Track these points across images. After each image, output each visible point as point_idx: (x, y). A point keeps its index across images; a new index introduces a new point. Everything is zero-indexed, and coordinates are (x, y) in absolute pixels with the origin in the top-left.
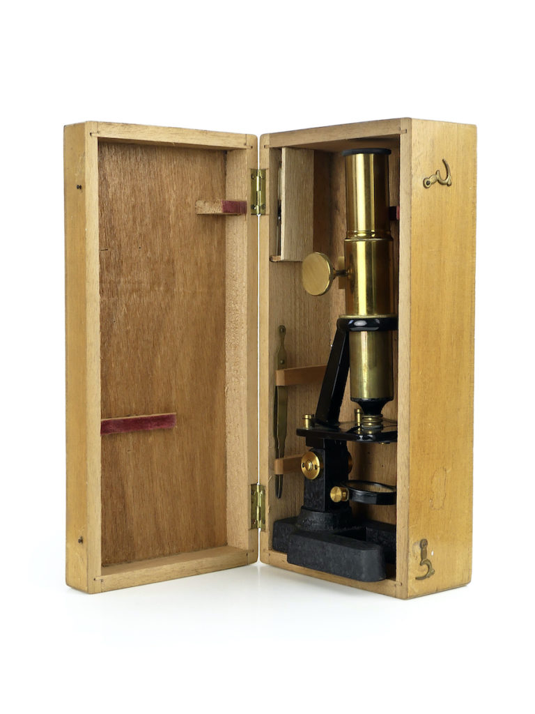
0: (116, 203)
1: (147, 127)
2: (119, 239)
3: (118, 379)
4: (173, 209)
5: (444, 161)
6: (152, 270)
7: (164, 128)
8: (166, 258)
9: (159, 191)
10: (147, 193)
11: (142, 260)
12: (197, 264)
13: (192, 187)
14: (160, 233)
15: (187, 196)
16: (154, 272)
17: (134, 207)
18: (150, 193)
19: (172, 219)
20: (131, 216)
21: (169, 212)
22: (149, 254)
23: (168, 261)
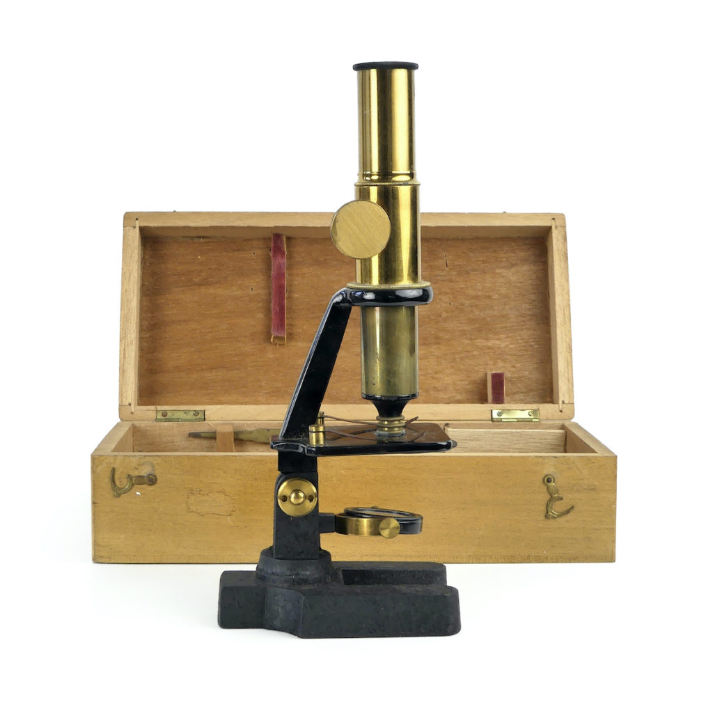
0: (491, 277)
1: (567, 280)
2: (457, 280)
3: (323, 277)
4: (490, 343)
5: (572, 507)
6: (429, 318)
7: (569, 300)
8: (441, 335)
9: (506, 327)
10: (505, 313)
11: (438, 306)
12: (436, 373)
13: (514, 367)
14: (466, 328)
15: (504, 361)
16: (427, 320)
17: (489, 297)
18: (503, 316)
19: (480, 342)
20: (480, 293)
21: (487, 339)
22: (444, 315)
23: (437, 338)
